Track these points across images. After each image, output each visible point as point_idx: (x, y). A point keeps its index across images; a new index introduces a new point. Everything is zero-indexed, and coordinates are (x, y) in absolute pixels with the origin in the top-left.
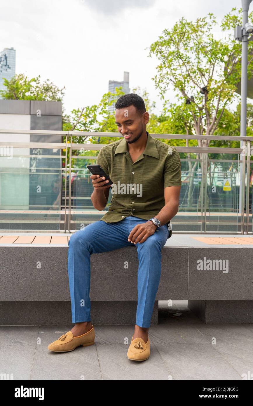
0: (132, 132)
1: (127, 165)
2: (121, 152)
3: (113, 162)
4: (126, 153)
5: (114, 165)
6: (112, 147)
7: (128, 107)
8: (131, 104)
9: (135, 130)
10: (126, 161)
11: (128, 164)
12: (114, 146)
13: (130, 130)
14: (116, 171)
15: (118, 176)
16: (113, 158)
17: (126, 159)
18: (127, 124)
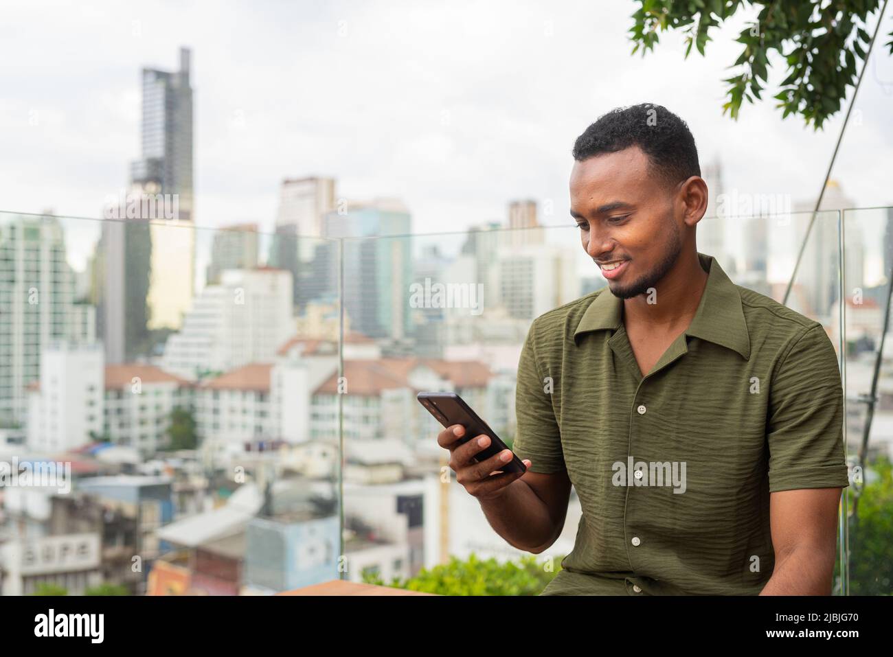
0: (630, 253)
1: (616, 377)
2: (596, 326)
3: (566, 370)
4: (612, 332)
5: (570, 381)
6: (570, 310)
7: (616, 151)
8: (630, 139)
9: (640, 248)
10: (611, 361)
11: (619, 375)
12: (576, 310)
13: (622, 246)
14: (578, 404)
15: (588, 424)
16: (570, 353)
17: (613, 355)
18: (611, 220)
